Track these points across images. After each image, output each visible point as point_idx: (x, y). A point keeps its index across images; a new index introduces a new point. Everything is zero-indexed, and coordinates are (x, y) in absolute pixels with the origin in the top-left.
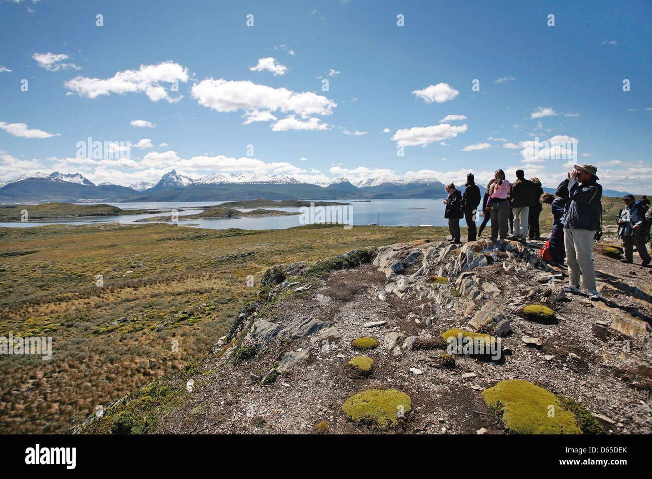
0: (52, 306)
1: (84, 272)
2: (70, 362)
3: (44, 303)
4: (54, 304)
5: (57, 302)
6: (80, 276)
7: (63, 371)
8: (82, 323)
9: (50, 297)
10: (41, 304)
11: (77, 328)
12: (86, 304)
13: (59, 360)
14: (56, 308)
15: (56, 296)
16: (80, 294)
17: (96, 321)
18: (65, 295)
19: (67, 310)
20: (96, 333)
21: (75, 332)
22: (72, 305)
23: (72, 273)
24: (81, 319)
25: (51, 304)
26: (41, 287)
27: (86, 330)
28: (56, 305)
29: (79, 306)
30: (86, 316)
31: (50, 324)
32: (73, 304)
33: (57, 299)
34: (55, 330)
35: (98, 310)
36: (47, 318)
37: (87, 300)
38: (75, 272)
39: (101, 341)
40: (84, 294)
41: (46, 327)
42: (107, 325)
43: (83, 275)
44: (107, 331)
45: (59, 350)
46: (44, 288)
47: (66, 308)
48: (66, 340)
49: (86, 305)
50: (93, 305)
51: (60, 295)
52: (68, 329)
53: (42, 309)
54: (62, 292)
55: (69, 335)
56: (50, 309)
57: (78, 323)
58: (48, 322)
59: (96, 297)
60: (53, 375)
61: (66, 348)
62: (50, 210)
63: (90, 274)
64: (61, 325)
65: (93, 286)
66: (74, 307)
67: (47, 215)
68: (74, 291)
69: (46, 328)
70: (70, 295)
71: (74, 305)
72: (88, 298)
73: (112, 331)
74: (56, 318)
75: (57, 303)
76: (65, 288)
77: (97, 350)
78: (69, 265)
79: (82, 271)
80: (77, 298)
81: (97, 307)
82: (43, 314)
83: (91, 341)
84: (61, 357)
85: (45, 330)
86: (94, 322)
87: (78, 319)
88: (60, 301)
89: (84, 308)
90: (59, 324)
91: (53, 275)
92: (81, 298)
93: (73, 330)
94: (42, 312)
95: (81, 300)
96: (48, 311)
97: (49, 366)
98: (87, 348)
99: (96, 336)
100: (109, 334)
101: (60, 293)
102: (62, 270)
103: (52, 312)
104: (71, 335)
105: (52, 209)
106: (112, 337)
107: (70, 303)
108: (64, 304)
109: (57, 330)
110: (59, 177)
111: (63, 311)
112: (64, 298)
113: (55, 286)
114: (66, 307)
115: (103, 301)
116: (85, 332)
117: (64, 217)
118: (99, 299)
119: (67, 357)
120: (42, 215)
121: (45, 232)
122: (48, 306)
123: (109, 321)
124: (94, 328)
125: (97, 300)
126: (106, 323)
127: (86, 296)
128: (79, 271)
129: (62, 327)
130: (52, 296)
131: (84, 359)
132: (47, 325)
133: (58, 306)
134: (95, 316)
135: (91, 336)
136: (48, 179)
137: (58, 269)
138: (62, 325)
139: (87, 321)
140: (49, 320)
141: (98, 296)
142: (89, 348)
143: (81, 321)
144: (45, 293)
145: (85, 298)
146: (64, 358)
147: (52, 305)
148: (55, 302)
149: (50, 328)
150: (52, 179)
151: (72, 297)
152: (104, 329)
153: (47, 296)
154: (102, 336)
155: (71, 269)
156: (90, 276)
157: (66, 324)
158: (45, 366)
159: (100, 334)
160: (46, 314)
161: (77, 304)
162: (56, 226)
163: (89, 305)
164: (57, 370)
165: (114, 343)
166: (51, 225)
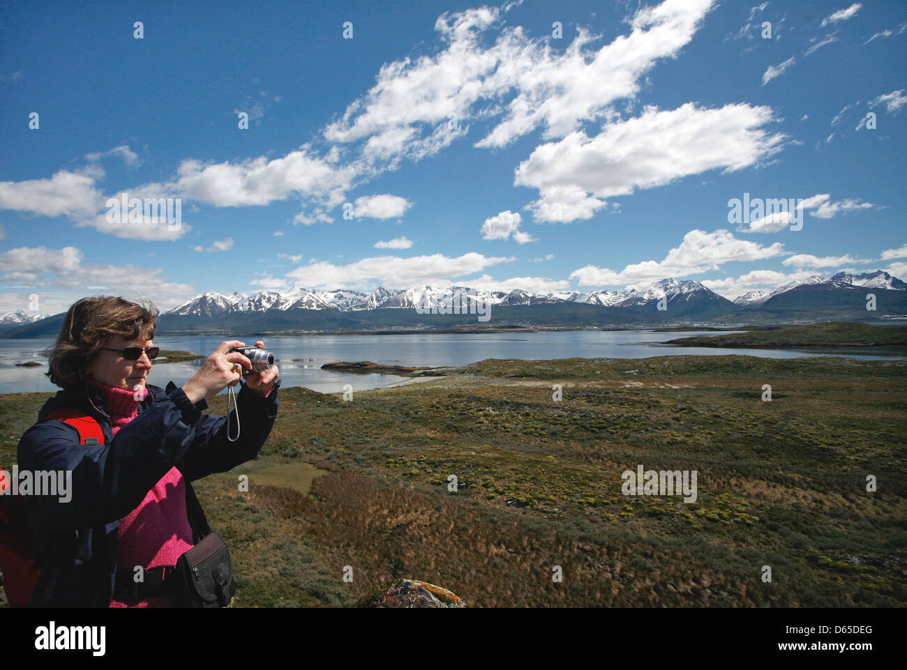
0: (763, 487)
1: (832, 445)
2: (751, 588)
3: (755, 477)
4: (767, 484)
5: (772, 482)
6: (823, 449)
7: (735, 594)
8: (794, 532)
9: (767, 471)
10: (750, 478)
11: (784, 537)
12: (815, 501)
13: (738, 574)
14: (766, 492)
15: (776, 473)
16: (814, 482)
17: (820, 538)
18: (789, 475)
19: (781, 501)
20: (813, 560)
21: (778, 541)
22: (792, 495)
23: (809, 441)
24: (795, 524)
25: (762, 482)
26: (759, 452)
27: (796, 546)
28: (769, 486)
29: (802, 500)
30: (805, 522)
31: (745, 512)
32: (794, 495)
33: (775, 476)
34: (748, 525)
35: (831, 520)
36: (744, 502)
37: (820, 496)
38: (815, 441)
39: (816, 579)
40: (821, 484)
41: (738, 514)
42: (837, 555)
43: (828, 450)
44: (834, 567)
45: (745, 558)
46: (762, 454)
47: (780, 496)
48: (761, 548)
49: (814, 504)
50: (826, 509)
51: (781, 473)
52: (769, 532)
53: (748, 486)
54: (787, 468)
55: (768, 542)
56: (759, 490)
57: (786, 528)
58: (743, 509)
59: (839, 497)
60: (722, 592)
61: (754, 561)
62: (826, 334)
63: (843, 451)
64: (760, 521)
65: (844, 473)
66: (794, 500)
67: (820, 341)
68: (806, 473)
69: (737, 516)
70: (797, 477)
71: (796, 496)
72: (825, 494)
73: (842, 570)
74: (757, 507)
75: (771, 484)
76: (793, 464)
77: (801, 592)
78: (810, 427)
79: (829, 441)
80: (805, 485)
81: (833, 514)
82: (745, 494)
83: (797, 570)
84: (742, 572)
85: (735, 519)
86: (814, 539)
87: (789, 522)
88: (778, 482)
89: (809, 508)
90: (757, 518)
91: (779, 437)
92: (813, 489)
93: (775, 536)
94: (745, 491)
95: (810, 491)
96: (754, 492)
97: (721, 576)
98: (787, 578)
99: (811, 566)
100: (835, 575)
101: (782, 470)
102: (796, 434)
103: (757, 496)
104: (771, 544)
105: (828, 331)
106: (841, 582)
107: (790, 491)
108: (781, 489)
109: (752, 526)
110: (846, 281)
111: (773, 500)
112: (786, 479)
113: (779, 456)
114: (782, 494)
115: (849, 508)
116: (794, 550)
117: (849, 346)
118: (845, 501)
119: (750, 576)
120: (812, 341)
121: (807, 369)
122: (757, 484)
123: (843, 550)
124: (811, 549)
125: (840, 502)
126: (837, 551)
127: (822, 488)
128: (824, 442)
129: (761, 524)
130: (770, 470)
131: (773, 594)
132: (740, 512)
133: (772, 489)
134: (823, 529)
135: (803, 561)
136: (829, 284)
137: (789, 430)
138: (762, 521)
139: (803, 532)
140: (745, 505)
141: (845, 496)
142: (789, 580)
143: (793, 527)
144: (762, 462)
145: (819, 491)
146: (745, 575)
147: (764, 484)
148: (770, 480)
149: (742, 519)
150: (834, 284)
151: (799, 483)
152: (829, 559)
153: (764, 468)
154: (822, 572)
155: (811, 434)
156: (841, 454)
157: (768, 522)
158: (716, 572)
159: (819, 566)
160: (749, 496)
161: (801, 496)
162: (829, 359)
163: (819, 505)
164: (729, 587)
165: (840, 596)
166: (821, 358)
